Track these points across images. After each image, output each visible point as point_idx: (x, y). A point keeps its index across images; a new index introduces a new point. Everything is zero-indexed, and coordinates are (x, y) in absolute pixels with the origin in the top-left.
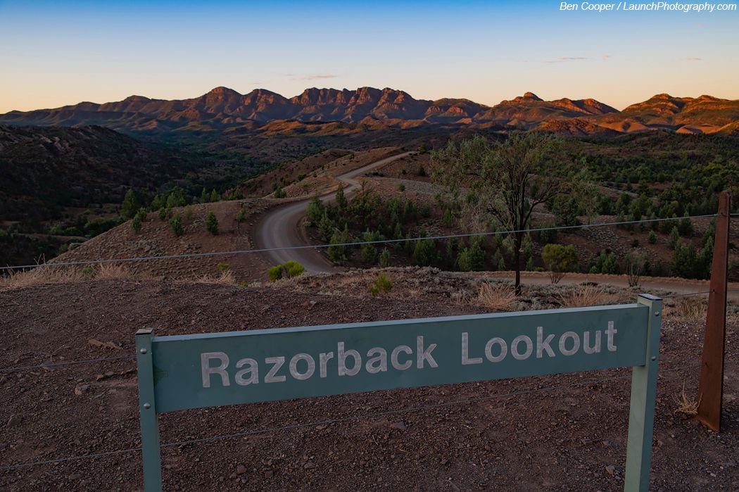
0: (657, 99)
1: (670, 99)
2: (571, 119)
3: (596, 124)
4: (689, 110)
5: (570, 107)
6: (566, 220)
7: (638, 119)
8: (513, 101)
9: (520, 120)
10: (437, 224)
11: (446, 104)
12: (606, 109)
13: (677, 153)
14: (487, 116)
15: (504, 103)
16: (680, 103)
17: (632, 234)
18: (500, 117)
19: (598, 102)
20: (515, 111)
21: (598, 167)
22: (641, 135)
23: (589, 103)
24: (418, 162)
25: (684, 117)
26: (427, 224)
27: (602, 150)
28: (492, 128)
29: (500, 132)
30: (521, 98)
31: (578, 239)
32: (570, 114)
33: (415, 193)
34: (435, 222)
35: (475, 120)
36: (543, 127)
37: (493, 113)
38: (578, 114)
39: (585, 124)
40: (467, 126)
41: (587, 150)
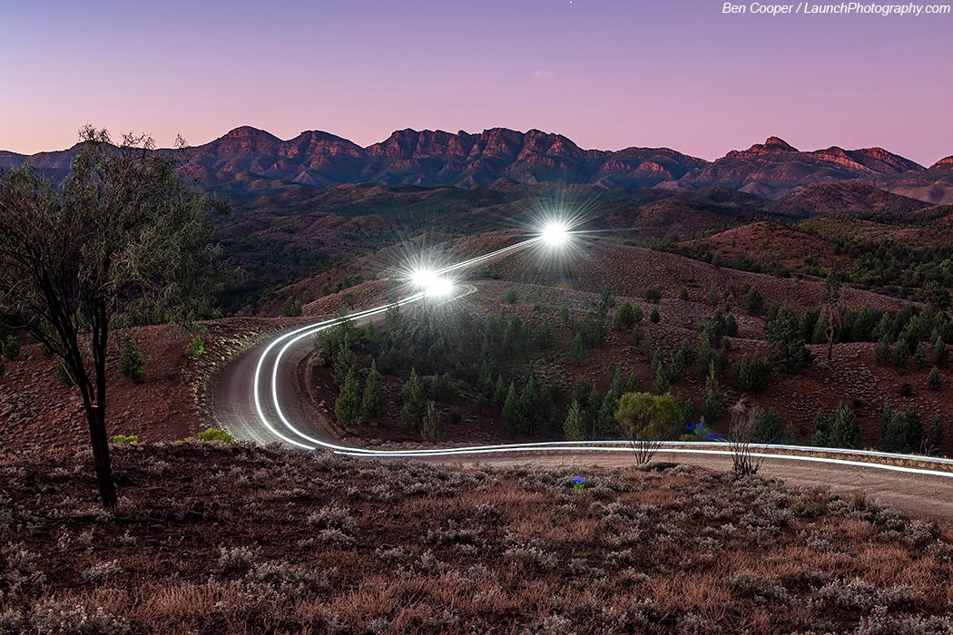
2: (845, 182)
3: (886, 190)
5: (842, 161)
8: (747, 151)
9: (760, 183)
10: (562, 360)
11: (634, 156)
12: (903, 166)
14: (704, 176)
15: (733, 154)
17: (901, 374)
18: (726, 177)
19: (890, 154)
20: (751, 170)
21: (878, 260)
23: (875, 154)
26: (543, 360)
27: (891, 233)
28: (713, 198)
29: (724, 204)
30: (760, 146)
31: (807, 383)
32: (844, 173)
33: (533, 305)
34: (558, 357)
35: (684, 183)
36: (798, 196)
37: (715, 171)
38: (856, 174)
39: (867, 190)
40: (669, 194)
41: (867, 233)
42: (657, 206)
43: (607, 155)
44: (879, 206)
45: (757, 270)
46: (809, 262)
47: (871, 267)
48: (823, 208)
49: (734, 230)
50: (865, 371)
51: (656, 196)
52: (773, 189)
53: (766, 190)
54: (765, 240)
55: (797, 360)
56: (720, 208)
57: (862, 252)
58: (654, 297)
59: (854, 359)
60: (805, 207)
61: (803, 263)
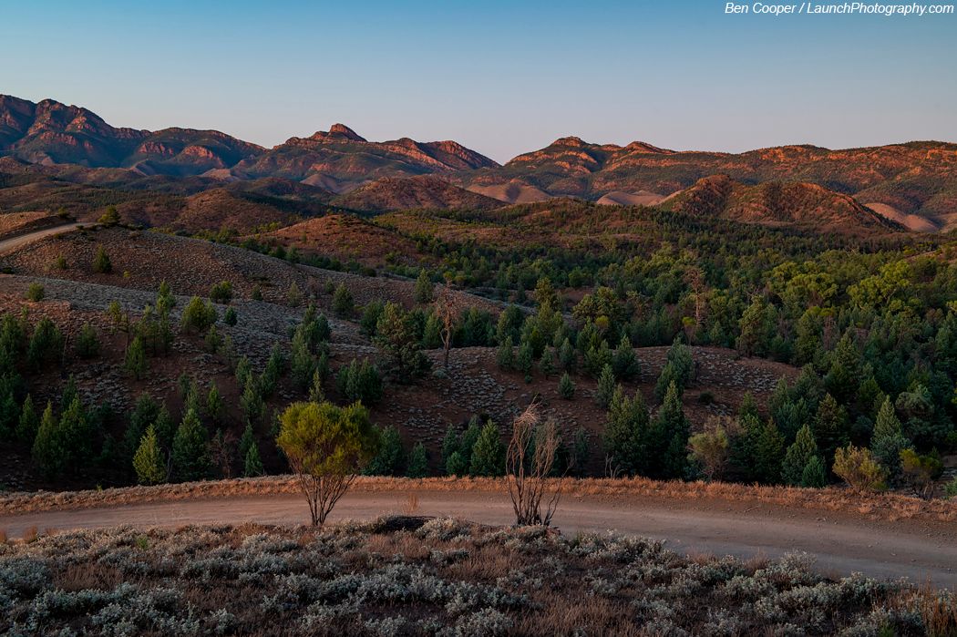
0: (562, 145)
1: (583, 146)
2: (419, 176)
3: (462, 187)
4: (614, 167)
5: (414, 154)
6: (400, 356)
7: (532, 181)
8: (310, 139)
9: (324, 175)
10: (113, 372)
11: (176, 139)
12: (477, 162)
13: (599, 238)
14: (260, 166)
15: (293, 142)
16: (600, 155)
17: (529, 382)
18: (286, 167)
19: (464, 148)
20: (314, 160)
21: (466, 260)
22: (538, 206)
23: (448, 148)
24: (100, 246)
25: (607, 179)
26: (87, 373)
27: (473, 231)
28: (271, 188)
29: (286, 197)
30: (324, 134)
31: (424, 395)
32: (416, 167)
33: (68, 304)
34: (108, 369)
35: (237, 172)
36: (369, 191)
37: (273, 159)
38: (429, 169)
39: (443, 186)
40: (221, 184)
41: (445, 232)
42: (207, 197)
43: (142, 136)
44: (455, 204)
45: (337, 268)
46: (391, 261)
47: (459, 267)
48: (395, 204)
49: (304, 224)
50: (488, 380)
51: (205, 185)
52: (339, 182)
53: (331, 183)
54: (340, 236)
55: (412, 368)
56: (281, 201)
57: (447, 251)
58: (224, 296)
59: (474, 366)
60: (376, 202)
61: (384, 263)
